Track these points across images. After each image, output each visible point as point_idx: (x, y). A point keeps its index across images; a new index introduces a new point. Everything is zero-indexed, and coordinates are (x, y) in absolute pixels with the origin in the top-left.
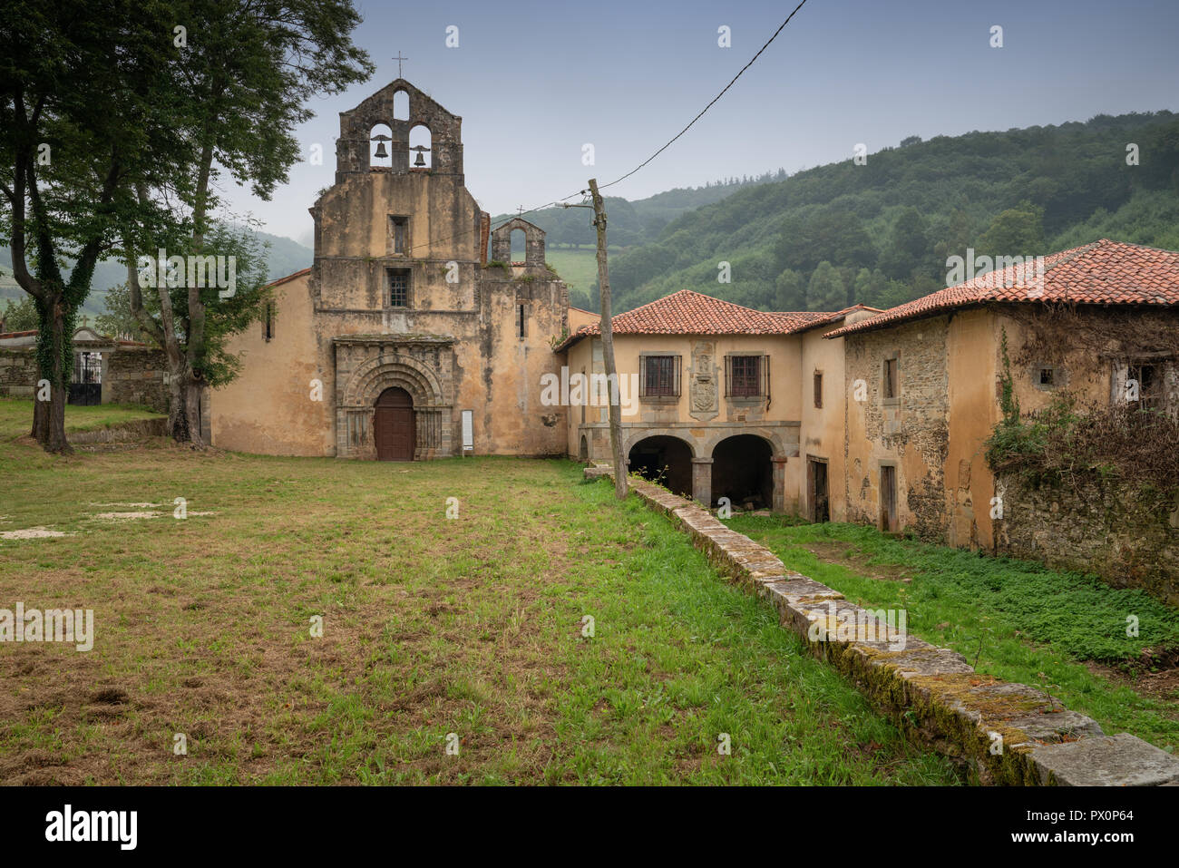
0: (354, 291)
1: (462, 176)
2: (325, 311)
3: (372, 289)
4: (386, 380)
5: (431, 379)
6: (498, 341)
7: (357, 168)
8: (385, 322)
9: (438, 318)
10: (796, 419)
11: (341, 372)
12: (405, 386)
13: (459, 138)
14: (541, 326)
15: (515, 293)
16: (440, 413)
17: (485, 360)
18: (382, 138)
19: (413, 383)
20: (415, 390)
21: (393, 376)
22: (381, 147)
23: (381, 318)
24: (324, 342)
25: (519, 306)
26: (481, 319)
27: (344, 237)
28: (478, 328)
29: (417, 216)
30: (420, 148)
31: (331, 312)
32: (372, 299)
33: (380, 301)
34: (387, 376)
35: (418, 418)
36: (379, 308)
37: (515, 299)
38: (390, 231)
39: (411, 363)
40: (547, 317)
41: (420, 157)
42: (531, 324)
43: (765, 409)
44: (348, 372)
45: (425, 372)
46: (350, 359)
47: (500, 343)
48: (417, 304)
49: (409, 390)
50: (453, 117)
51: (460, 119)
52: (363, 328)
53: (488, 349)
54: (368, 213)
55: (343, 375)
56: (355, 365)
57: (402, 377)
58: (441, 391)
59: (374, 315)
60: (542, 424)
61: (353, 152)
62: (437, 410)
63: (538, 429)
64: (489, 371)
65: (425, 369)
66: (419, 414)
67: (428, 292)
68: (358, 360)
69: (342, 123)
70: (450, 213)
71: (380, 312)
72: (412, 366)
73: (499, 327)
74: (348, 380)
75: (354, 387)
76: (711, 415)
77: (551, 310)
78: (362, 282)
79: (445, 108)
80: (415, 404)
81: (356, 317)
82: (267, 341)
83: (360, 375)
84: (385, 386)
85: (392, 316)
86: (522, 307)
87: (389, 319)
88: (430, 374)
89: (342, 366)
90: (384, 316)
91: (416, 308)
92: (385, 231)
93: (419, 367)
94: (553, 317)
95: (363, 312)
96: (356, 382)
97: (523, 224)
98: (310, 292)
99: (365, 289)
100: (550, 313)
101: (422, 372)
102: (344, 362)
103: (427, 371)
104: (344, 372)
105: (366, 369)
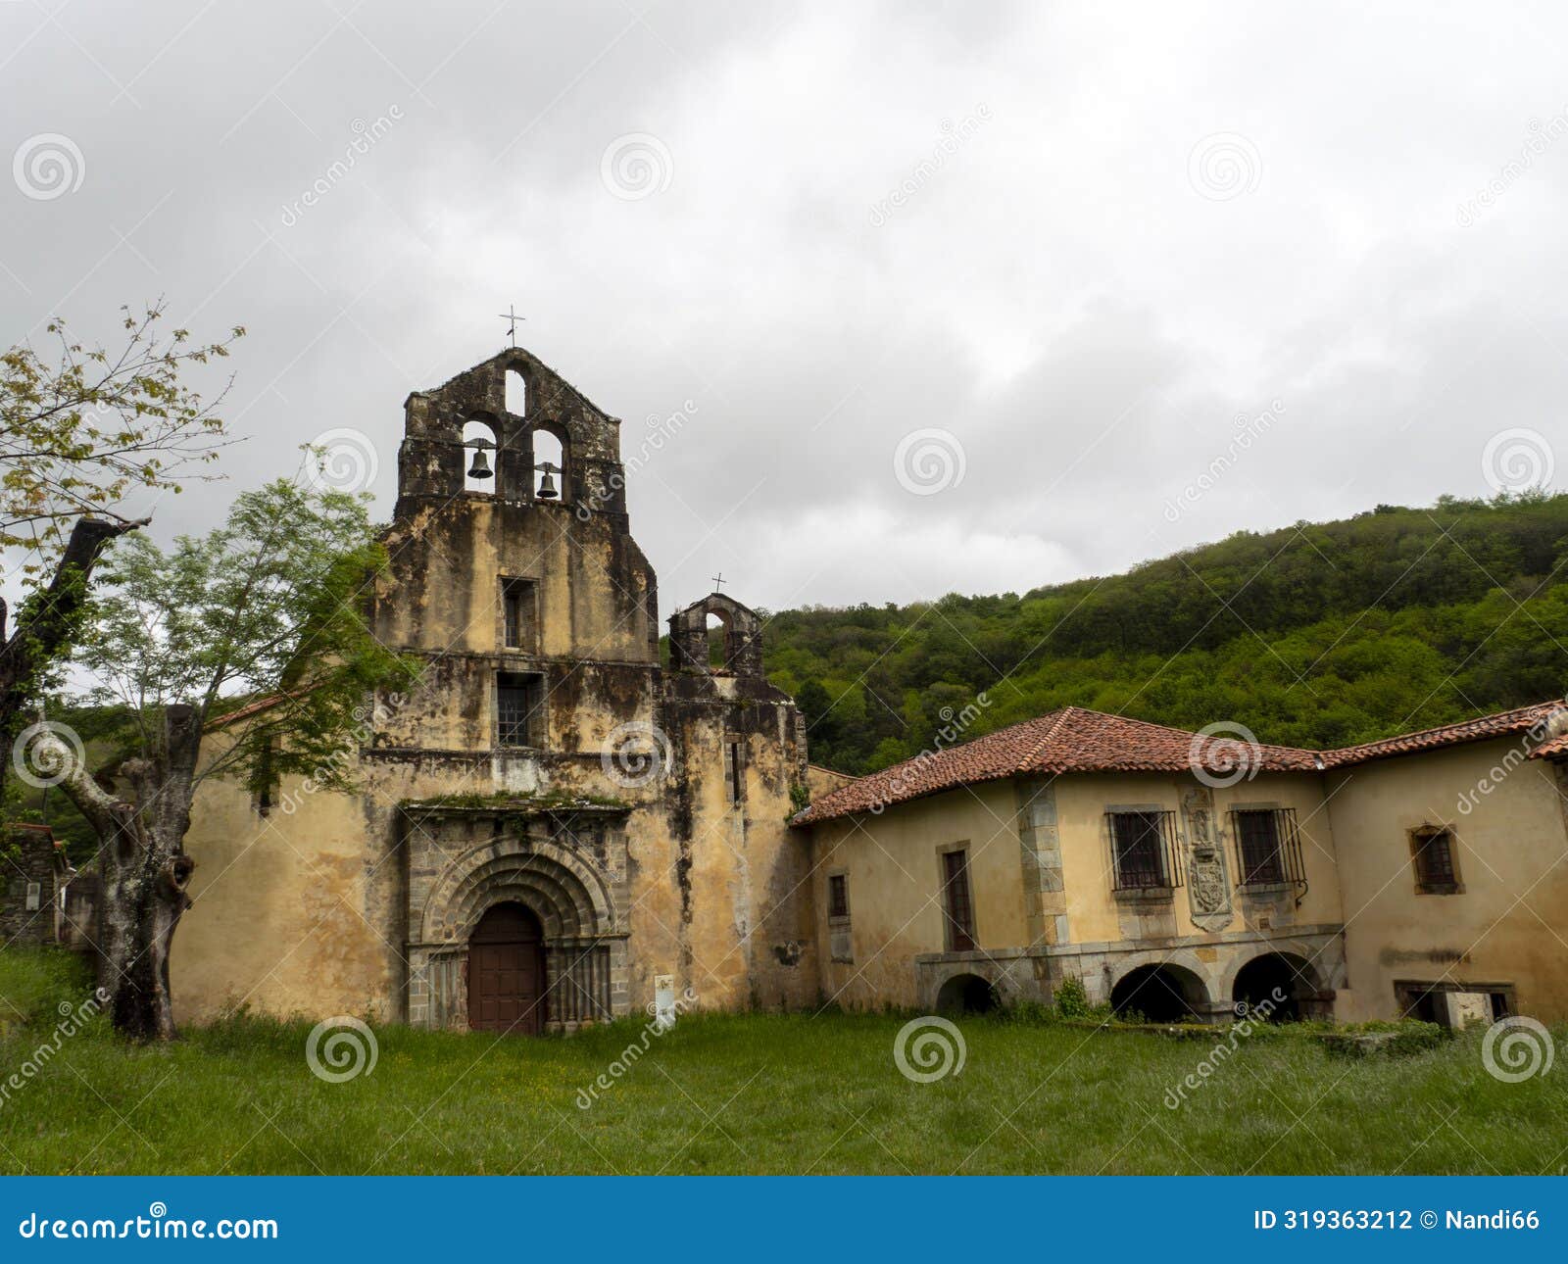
0: (439, 713)
1: (626, 517)
2: (383, 754)
3: (471, 713)
4: (495, 889)
5: (590, 883)
6: (699, 809)
7: (442, 490)
8: (496, 773)
9: (589, 769)
10: (1335, 920)
11: (418, 873)
12: (528, 900)
13: (617, 452)
14: (767, 784)
15: (722, 723)
16: (606, 950)
17: (676, 843)
18: (482, 444)
19: (547, 891)
20: (548, 906)
21: (510, 880)
22: (479, 458)
23: (489, 765)
24: (379, 814)
25: (729, 746)
27: (417, 610)
28: (662, 786)
29: (551, 580)
30: (548, 467)
31: (395, 754)
32: (472, 734)
33: (487, 734)
34: (500, 882)
35: (552, 961)
36: (485, 746)
37: (722, 733)
38: (502, 606)
39: (554, 855)
40: (776, 765)
41: (546, 480)
42: (752, 783)
43: (1293, 905)
44: (433, 873)
45: (579, 869)
46: (436, 848)
47: (702, 813)
48: (553, 741)
49: (536, 906)
50: (606, 418)
51: (617, 423)
52: (456, 784)
53: (683, 825)
54: (461, 571)
55: (424, 879)
56: (446, 855)
57: (528, 882)
58: (609, 906)
59: (481, 761)
60: (777, 961)
61: (436, 462)
62: (601, 943)
63: (770, 971)
64: (685, 864)
65: (578, 864)
66: (555, 954)
67: (574, 719)
68: (452, 848)
70: (607, 578)
71: (484, 755)
72: (555, 858)
73: (698, 783)
74: (433, 890)
75: (444, 903)
76: (1222, 919)
77: (781, 753)
78: (454, 699)
79: (593, 401)
80: (548, 934)
81: (441, 765)
82: (264, 814)
83: (455, 879)
84: (491, 901)
85: (510, 763)
86: (734, 746)
87: (504, 769)
88: (587, 872)
89: (420, 860)
90: (495, 763)
91: (552, 747)
92: (492, 607)
93: (567, 860)
94: (785, 766)
95: (457, 754)
96: (448, 894)
97: (724, 604)
99: (458, 710)
100: (780, 757)
101: (573, 869)
102: (425, 854)
103: (583, 867)
104: (426, 873)
105: (467, 866)
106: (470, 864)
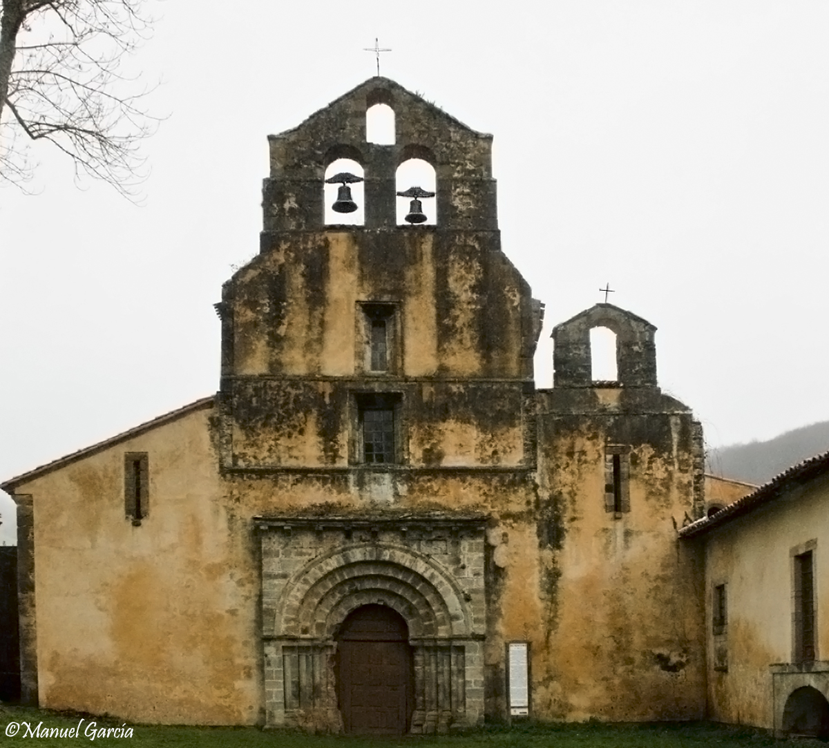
0: (295, 435)
2: (241, 472)
3: (328, 431)
4: (355, 592)
5: (445, 589)
6: (573, 519)
7: (299, 225)
8: (353, 487)
9: (452, 482)
11: (270, 576)
12: (392, 603)
13: (489, 169)
14: (654, 494)
15: (602, 435)
16: (461, 650)
17: (547, 553)
18: (345, 178)
19: (408, 596)
20: (411, 610)
21: (368, 585)
22: (345, 193)
23: (346, 480)
24: (238, 523)
25: (609, 457)
26: (538, 481)
27: (276, 341)
28: (532, 498)
29: (412, 301)
30: (415, 193)
31: (252, 472)
32: (331, 452)
33: (344, 452)
34: (358, 585)
35: (418, 659)
36: (343, 463)
37: (602, 444)
38: (363, 331)
39: (405, 560)
40: (665, 475)
41: (416, 206)
42: (635, 493)
44: (285, 576)
45: (432, 576)
46: (287, 554)
47: (575, 523)
48: (415, 455)
49: (401, 609)
50: (476, 136)
51: (489, 138)
52: (312, 496)
53: (553, 535)
54: (317, 297)
55: (276, 582)
56: (296, 564)
57: (387, 586)
58: (463, 610)
59: (334, 477)
60: (658, 667)
61: (293, 199)
62: (457, 643)
63: (650, 676)
64: (554, 573)
65: (432, 570)
66: (420, 652)
67: (437, 435)
68: (301, 554)
69: (274, 155)
70: (475, 295)
71: (344, 472)
72: (407, 564)
73: (572, 494)
74: (285, 592)
75: (296, 603)
77: (672, 464)
78: (309, 420)
79: (460, 119)
80: (412, 634)
81: (298, 481)
82: (136, 524)
83: (306, 581)
84: (355, 603)
85: (367, 477)
86: (616, 458)
87: (361, 483)
88: (441, 578)
89: (272, 565)
90: (352, 478)
91: (412, 463)
92: (352, 332)
93: (420, 567)
94: (677, 475)
95: (312, 471)
96: (300, 595)
97: (613, 314)
98: (212, 438)
99: (315, 430)
100: (671, 468)
101: (427, 575)
102: (277, 559)
103: (436, 573)
104: (276, 577)
105: (317, 571)
106: (321, 569)
